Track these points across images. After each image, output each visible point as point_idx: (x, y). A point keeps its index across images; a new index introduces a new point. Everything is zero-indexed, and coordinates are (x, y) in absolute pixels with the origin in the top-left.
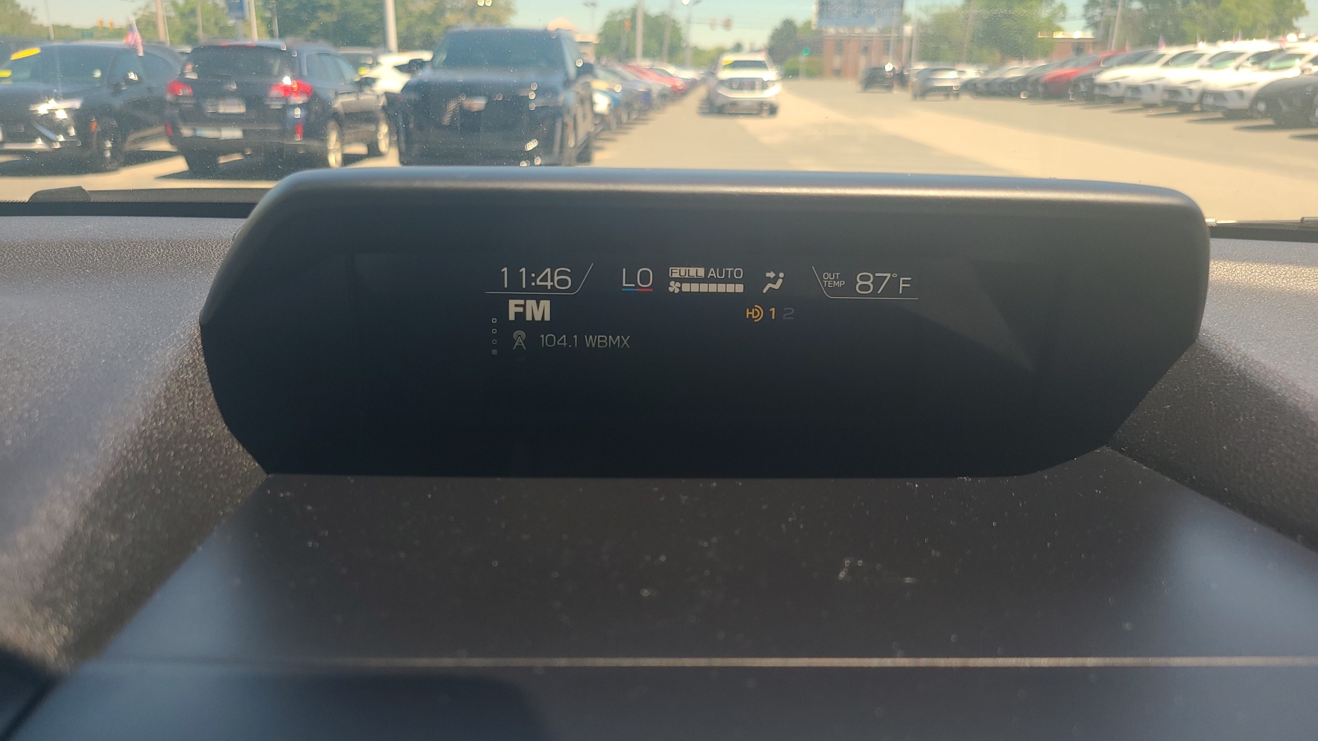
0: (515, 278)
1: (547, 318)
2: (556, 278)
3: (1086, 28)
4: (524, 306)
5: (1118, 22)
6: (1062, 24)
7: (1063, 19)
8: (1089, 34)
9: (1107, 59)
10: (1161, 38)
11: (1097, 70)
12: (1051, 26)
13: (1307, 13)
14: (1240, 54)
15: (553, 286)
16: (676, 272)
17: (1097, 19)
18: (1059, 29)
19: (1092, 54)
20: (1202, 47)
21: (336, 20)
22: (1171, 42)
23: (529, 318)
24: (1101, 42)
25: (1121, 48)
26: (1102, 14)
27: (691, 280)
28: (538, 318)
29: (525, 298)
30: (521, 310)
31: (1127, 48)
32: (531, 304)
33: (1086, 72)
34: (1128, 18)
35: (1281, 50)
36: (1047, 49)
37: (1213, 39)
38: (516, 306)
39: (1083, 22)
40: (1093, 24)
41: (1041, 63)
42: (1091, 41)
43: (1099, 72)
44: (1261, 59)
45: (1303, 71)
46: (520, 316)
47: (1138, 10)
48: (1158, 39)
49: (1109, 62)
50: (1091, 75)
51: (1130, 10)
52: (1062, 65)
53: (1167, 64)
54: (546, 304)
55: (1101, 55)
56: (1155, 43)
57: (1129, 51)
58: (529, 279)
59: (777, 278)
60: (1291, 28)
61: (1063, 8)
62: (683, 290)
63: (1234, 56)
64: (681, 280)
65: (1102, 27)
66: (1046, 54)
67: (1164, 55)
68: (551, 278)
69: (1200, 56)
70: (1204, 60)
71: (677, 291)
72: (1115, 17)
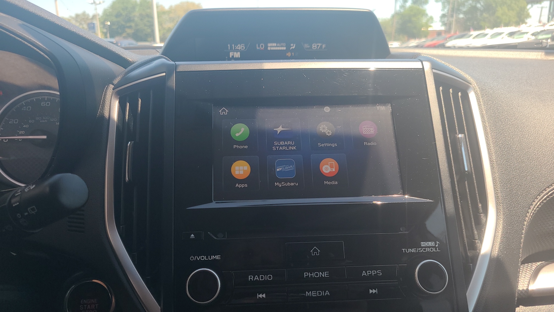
0: (231, 47)
1: (239, 57)
2: (241, 47)
3: (441, 26)
4: (234, 54)
5: (454, 23)
6: (431, 25)
7: (432, 22)
8: (443, 28)
9: (450, 37)
10: (471, 28)
11: (446, 42)
12: (428, 26)
13: (530, 17)
14: (503, 33)
15: (240, 49)
16: (269, 45)
17: (446, 22)
18: (430, 26)
19: (444, 35)
20: (488, 31)
21: (133, 32)
22: (476, 29)
23: (235, 57)
24: (448, 31)
25: (455, 33)
26: (448, 20)
27: (273, 47)
28: (237, 57)
29: (234, 52)
30: (233, 55)
31: (457, 32)
32: (235, 53)
33: (442, 43)
34: (458, 21)
35: (519, 31)
36: (426, 34)
37: (492, 27)
38: (232, 54)
39: (440, 24)
40: (444, 24)
41: (423, 40)
42: (444, 31)
43: (447, 43)
44: (511, 34)
45: (528, 39)
46: (233, 56)
47: (463, 18)
48: (470, 28)
49: (451, 38)
50: (444, 43)
51: (459, 18)
52: (432, 40)
53: (474, 38)
54: (239, 53)
55: (447, 36)
56: (469, 30)
57: (458, 34)
58: (234, 47)
59: (293, 46)
60: (523, 22)
61: (431, 18)
62: (271, 49)
63: (500, 34)
64: (271, 47)
65: (448, 25)
66: (426, 36)
67: (472, 35)
68: (240, 47)
69: (487, 34)
70: (488, 36)
71: (270, 50)
72: (453, 21)
